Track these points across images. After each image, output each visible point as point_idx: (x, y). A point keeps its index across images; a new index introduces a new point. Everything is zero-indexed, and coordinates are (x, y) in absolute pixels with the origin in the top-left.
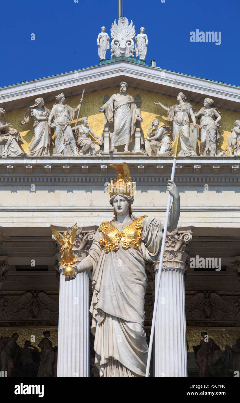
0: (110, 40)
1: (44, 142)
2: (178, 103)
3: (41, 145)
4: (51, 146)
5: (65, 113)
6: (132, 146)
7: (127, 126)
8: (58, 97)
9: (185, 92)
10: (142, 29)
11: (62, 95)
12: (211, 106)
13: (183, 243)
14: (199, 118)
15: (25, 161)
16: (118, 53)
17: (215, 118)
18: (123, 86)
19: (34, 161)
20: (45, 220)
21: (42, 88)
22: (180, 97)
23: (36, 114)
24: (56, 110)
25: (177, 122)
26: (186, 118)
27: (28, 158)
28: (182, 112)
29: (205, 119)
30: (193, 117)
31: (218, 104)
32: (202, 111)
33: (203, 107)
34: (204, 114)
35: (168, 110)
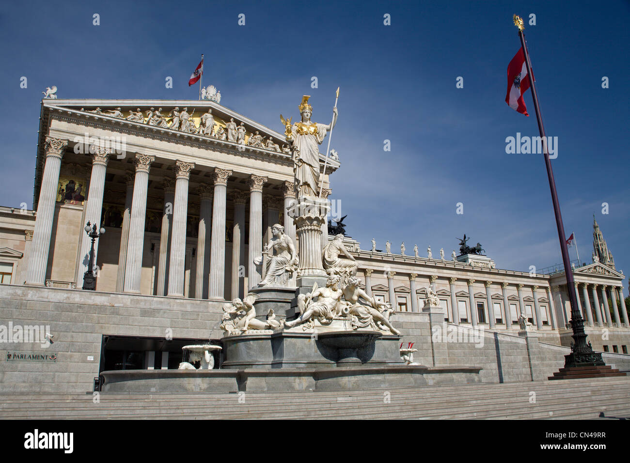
0: (206, 93)
1: (177, 125)
2: (231, 122)
3: (176, 126)
4: (180, 127)
5: (187, 115)
6: (211, 134)
7: (211, 126)
8: (185, 109)
10: (219, 92)
12: (243, 126)
13: (228, 176)
14: (238, 129)
15: (169, 131)
16: (209, 98)
17: (244, 131)
18: (210, 111)
19: (173, 131)
20: (174, 157)
21: (179, 104)
22: (232, 120)
23: (176, 113)
24: (183, 114)
25: (230, 129)
26: (234, 128)
27: (171, 129)
28: (232, 125)
29: (241, 130)
30: (236, 128)
31: (246, 126)
32: (239, 127)
33: (240, 125)
34: (241, 128)
35: (226, 124)
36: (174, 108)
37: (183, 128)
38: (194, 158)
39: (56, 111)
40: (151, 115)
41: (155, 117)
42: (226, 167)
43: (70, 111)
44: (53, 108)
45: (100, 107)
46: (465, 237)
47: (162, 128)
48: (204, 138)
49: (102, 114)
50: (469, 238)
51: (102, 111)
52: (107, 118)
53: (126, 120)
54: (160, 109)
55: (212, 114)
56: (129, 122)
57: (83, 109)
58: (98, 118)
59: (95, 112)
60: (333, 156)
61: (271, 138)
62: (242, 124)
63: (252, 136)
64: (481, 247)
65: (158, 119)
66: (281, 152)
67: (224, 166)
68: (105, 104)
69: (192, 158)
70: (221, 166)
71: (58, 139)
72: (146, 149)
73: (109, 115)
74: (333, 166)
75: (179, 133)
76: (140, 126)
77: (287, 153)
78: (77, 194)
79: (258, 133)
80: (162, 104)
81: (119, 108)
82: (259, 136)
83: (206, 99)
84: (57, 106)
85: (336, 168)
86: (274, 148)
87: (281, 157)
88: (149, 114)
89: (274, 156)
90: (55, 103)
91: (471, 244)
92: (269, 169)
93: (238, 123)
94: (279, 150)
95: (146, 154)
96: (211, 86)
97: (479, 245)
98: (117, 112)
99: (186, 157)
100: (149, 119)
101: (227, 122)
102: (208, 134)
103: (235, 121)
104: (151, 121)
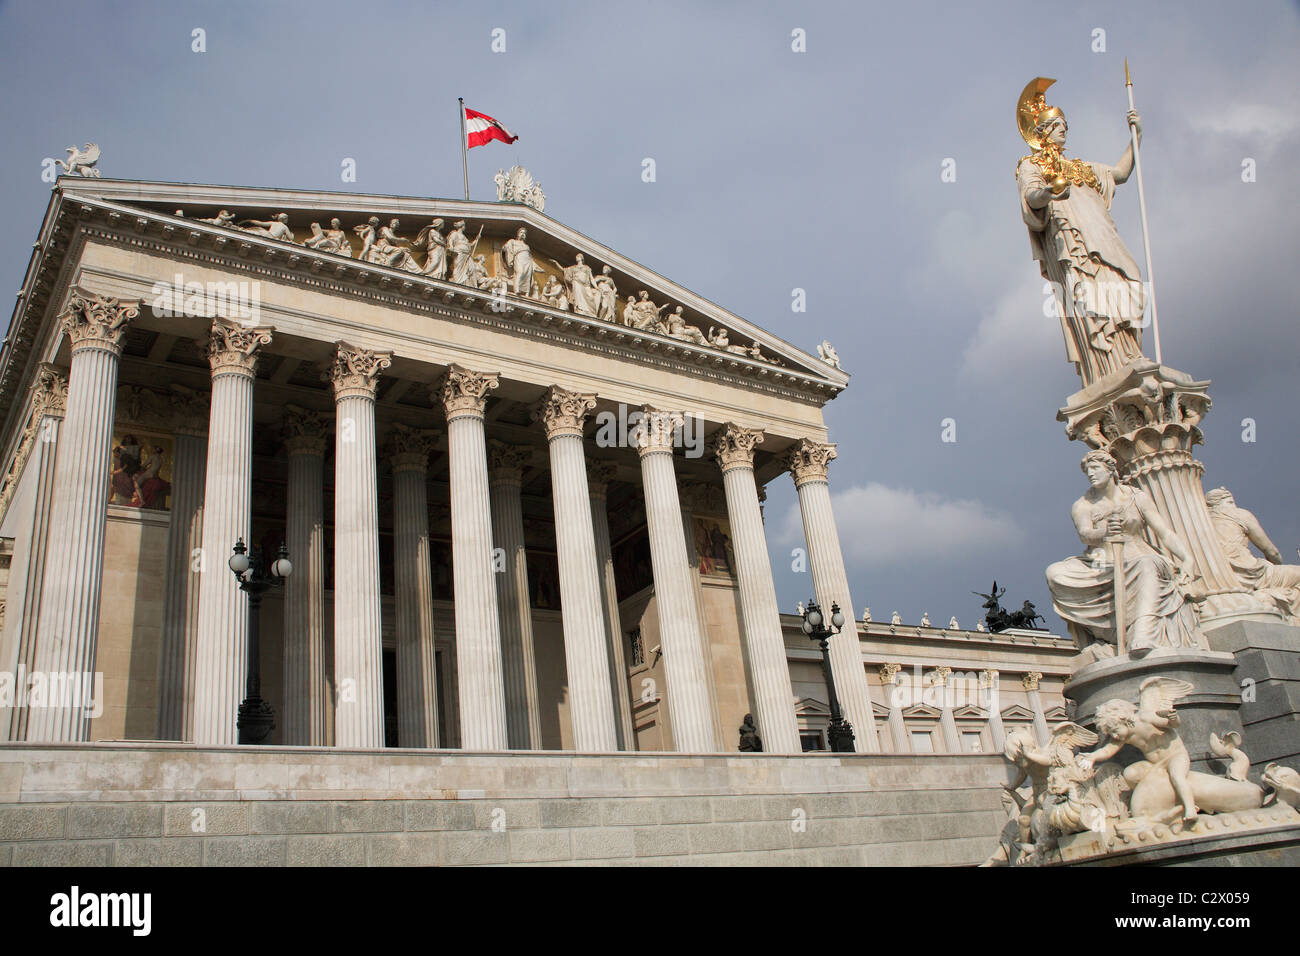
0: (507, 186)
1: (442, 268)
2: (576, 263)
3: (439, 270)
4: (449, 274)
5: (465, 243)
6: (531, 295)
7: (530, 272)
8: (459, 224)
9: (585, 254)
11: (463, 222)
12: (610, 275)
13: (586, 411)
14: (598, 283)
15: (426, 281)
16: (517, 198)
17: (612, 287)
18: (522, 232)
19: (436, 284)
21: (442, 210)
22: (579, 258)
23: (435, 235)
24: (457, 237)
25: (579, 281)
26: (587, 280)
27: (429, 278)
28: (583, 272)
29: (605, 286)
30: (594, 281)
31: (615, 275)
32: (599, 278)
33: (602, 274)
34: (604, 281)
35: (565, 270)
36: (430, 220)
37: (460, 276)
38: (494, 361)
39: (99, 214)
40: (371, 237)
41: (382, 242)
42: (579, 385)
43: (144, 216)
44: (93, 206)
45: (230, 209)
46: (995, 589)
47: (406, 272)
48: (518, 304)
49: (234, 227)
50: (1003, 591)
51: (235, 221)
52: (252, 240)
53: (308, 247)
54: (394, 222)
55: (527, 240)
56: (315, 255)
57: (180, 212)
58: (228, 238)
59: (217, 221)
60: (827, 357)
61: (679, 309)
62: (606, 269)
64: (1034, 610)
65: (390, 248)
66: (708, 345)
67: (571, 383)
68: (241, 200)
69: (488, 359)
70: (567, 383)
71: (109, 300)
72: (364, 334)
73: (256, 233)
74: (834, 384)
75: (451, 290)
76: (345, 266)
77: (722, 349)
78: (149, 474)
79: (646, 296)
80: (399, 208)
81: (282, 215)
82: (651, 304)
83: (509, 201)
84: (104, 200)
85: (840, 390)
86: (692, 335)
87: (710, 359)
88: (365, 235)
89: (694, 356)
90: (99, 192)
91: (1010, 605)
92: (683, 391)
94: (703, 341)
95: (365, 347)
97: (1029, 605)
98: (278, 228)
99: (472, 356)
100: (366, 249)
101: (565, 266)
102: (525, 294)
103: (589, 261)
104: (373, 254)
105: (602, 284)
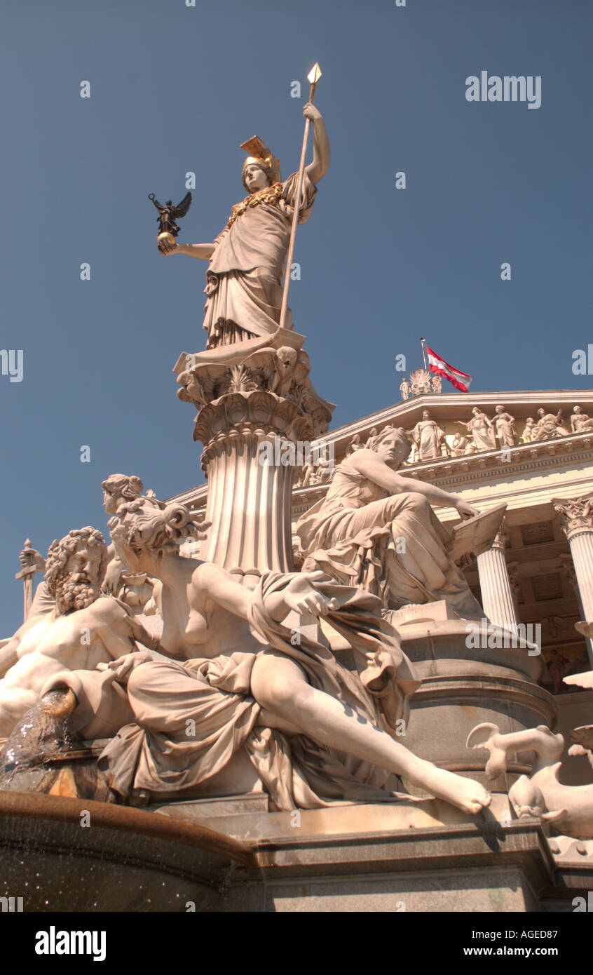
0: (410, 387)
2: (474, 416)
6: (439, 453)
7: (432, 441)
11: (374, 429)
12: (503, 411)
14: (494, 423)
16: (417, 392)
17: (508, 420)
18: (425, 413)
22: (475, 411)
25: (477, 428)
26: (482, 424)
28: (478, 420)
29: (499, 422)
30: (489, 423)
31: (508, 409)
32: (494, 417)
33: (497, 414)
34: (498, 419)
35: (467, 424)
55: (430, 418)
57: (193, 507)
61: (577, 408)
62: (499, 408)
63: (530, 424)
79: (542, 411)
82: (547, 416)
83: (412, 396)
93: (490, 411)
96: (417, 374)
100: (306, 476)
101: (467, 420)
102: (432, 457)
103: (482, 409)
104: (312, 479)
105: (498, 421)
